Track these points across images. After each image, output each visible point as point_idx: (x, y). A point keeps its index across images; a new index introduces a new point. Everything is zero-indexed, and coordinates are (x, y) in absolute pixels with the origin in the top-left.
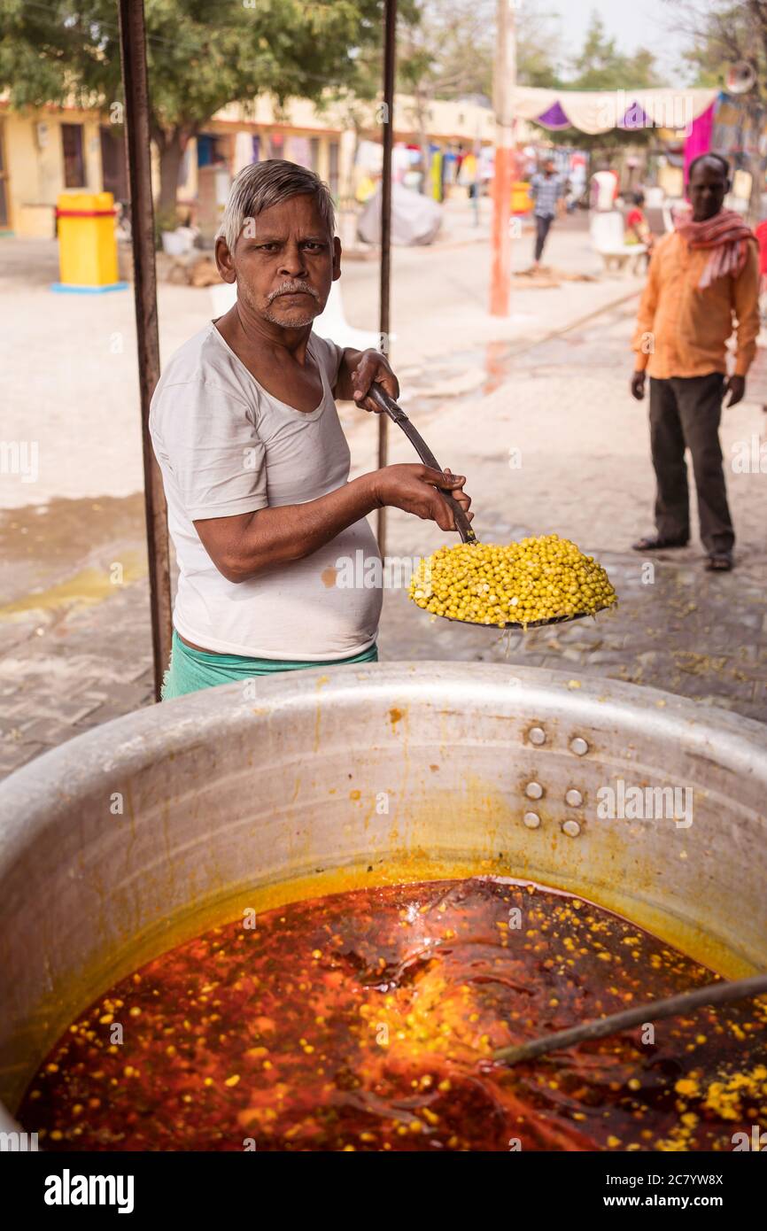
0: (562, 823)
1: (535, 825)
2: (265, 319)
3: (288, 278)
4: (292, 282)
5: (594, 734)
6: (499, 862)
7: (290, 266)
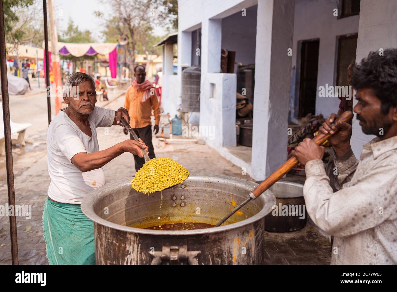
0: (180, 204)
1: (175, 206)
2: (78, 113)
3: (85, 101)
4: (86, 102)
5: (186, 183)
6: (167, 216)
7: (86, 98)
